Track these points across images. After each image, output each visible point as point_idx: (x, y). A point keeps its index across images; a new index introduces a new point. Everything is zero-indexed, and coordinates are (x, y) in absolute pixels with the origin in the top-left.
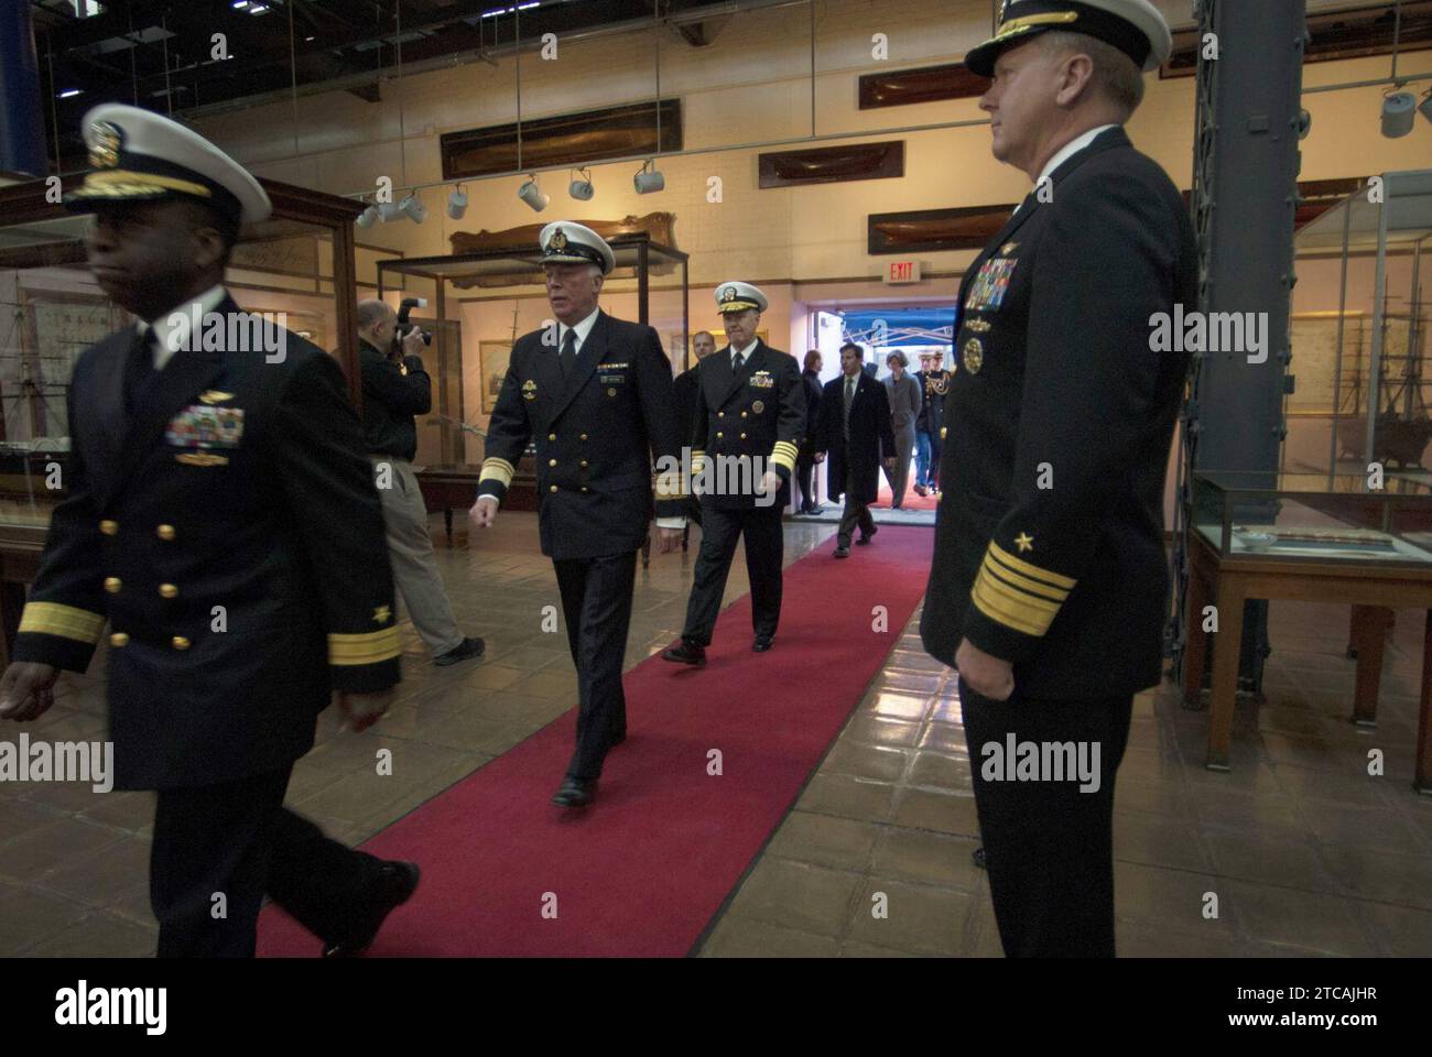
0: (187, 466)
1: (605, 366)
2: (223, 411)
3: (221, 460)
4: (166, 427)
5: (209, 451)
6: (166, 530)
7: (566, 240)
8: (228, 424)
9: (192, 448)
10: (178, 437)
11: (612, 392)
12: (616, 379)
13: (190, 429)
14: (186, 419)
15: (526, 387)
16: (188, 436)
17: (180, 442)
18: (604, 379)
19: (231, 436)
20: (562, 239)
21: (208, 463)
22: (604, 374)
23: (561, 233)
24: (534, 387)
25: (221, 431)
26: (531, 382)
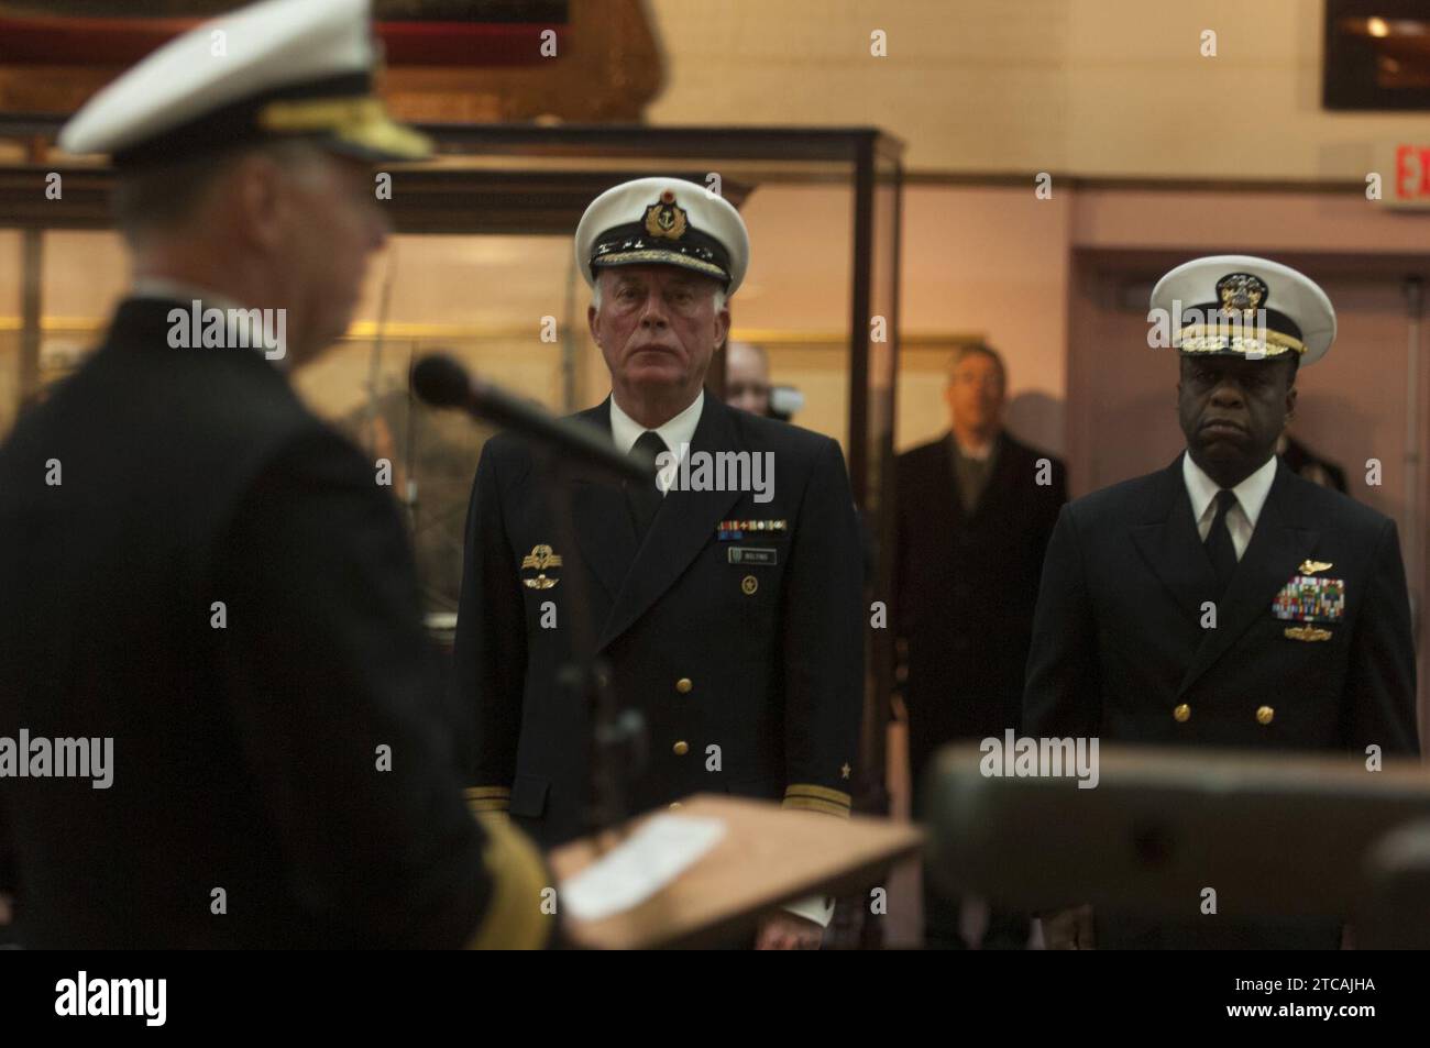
0: (1295, 641)
1: (735, 525)
2: (1325, 582)
3: (1325, 635)
4: (1274, 599)
5: (1315, 625)
6: (1266, 712)
7: (687, 223)
8: (1332, 597)
9: (1297, 621)
10: (1284, 611)
11: (750, 586)
12: (762, 555)
13: (1295, 601)
14: (1291, 590)
15: (531, 561)
16: (1292, 609)
17: (1285, 615)
18: (735, 553)
19: (1335, 609)
20: (679, 218)
21: (1313, 638)
22: (732, 541)
23: (674, 205)
24: (553, 560)
25: (1326, 604)
26: (547, 549)
